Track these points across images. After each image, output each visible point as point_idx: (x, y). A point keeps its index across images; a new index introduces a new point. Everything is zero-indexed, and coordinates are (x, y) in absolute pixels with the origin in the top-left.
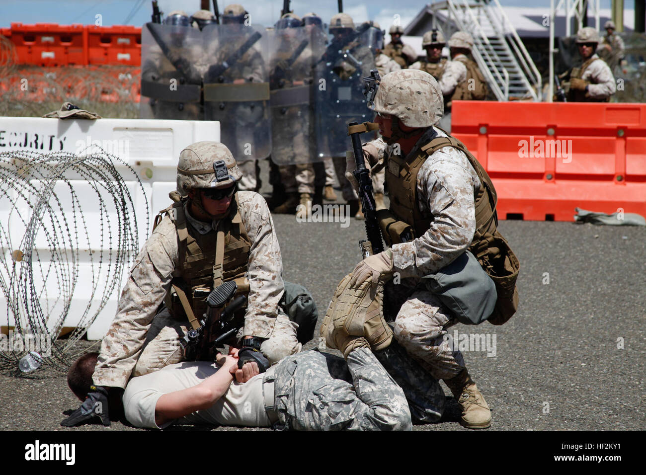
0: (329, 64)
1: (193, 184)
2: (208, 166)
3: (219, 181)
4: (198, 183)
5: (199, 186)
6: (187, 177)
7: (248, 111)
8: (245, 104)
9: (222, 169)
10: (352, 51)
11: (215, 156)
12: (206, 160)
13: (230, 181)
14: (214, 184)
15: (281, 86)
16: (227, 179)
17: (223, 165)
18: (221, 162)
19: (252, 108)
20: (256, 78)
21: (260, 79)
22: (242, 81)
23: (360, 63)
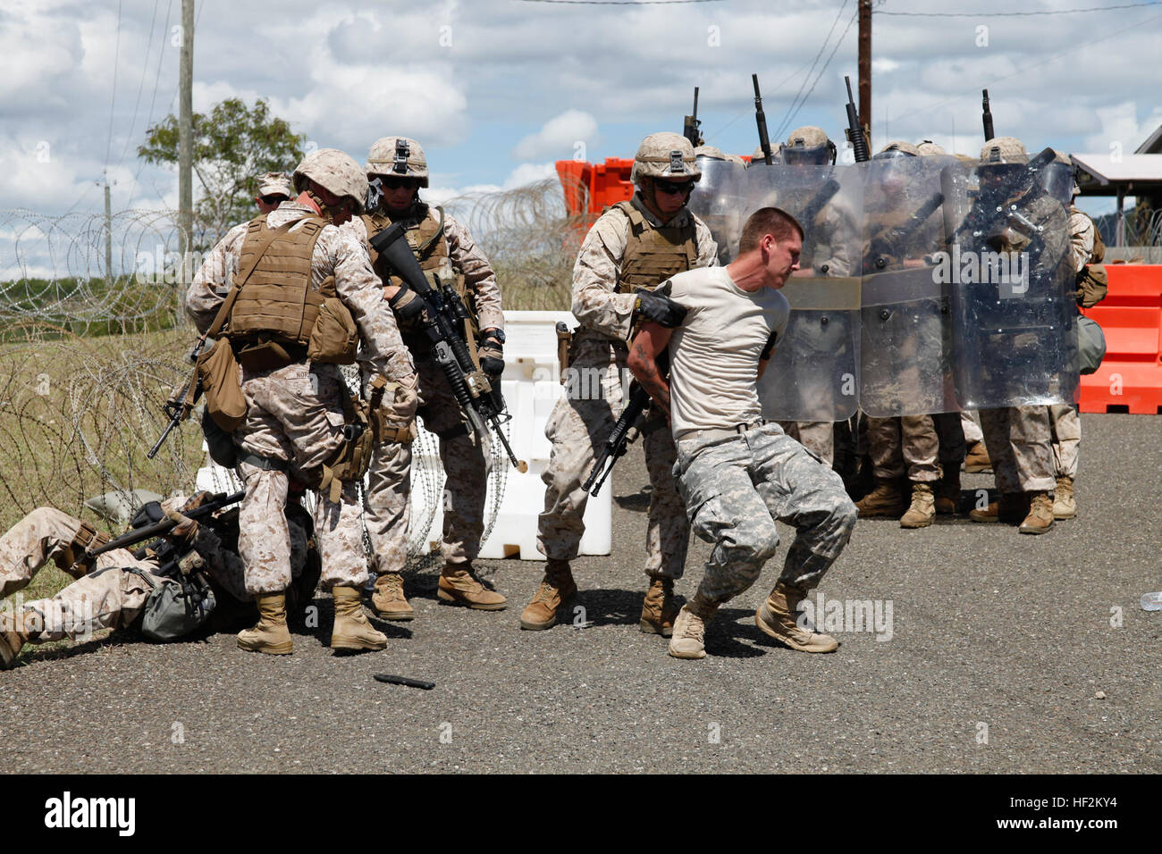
0: (977, 234)
1: (646, 171)
2: (664, 155)
3: (673, 171)
4: (650, 171)
5: (651, 173)
6: (642, 164)
7: (815, 328)
8: (810, 315)
9: (678, 160)
10: (1022, 205)
11: (674, 146)
12: (664, 149)
13: (685, 174)
14: (666, 174)
15: (881, 267)
16: (682, 171)
17: (680, 156)
18: (678, 152)
19: (825, 323)
20: (835, 265)
21: (844, 270)
22: (810, 272)
23: (1041, 228)
